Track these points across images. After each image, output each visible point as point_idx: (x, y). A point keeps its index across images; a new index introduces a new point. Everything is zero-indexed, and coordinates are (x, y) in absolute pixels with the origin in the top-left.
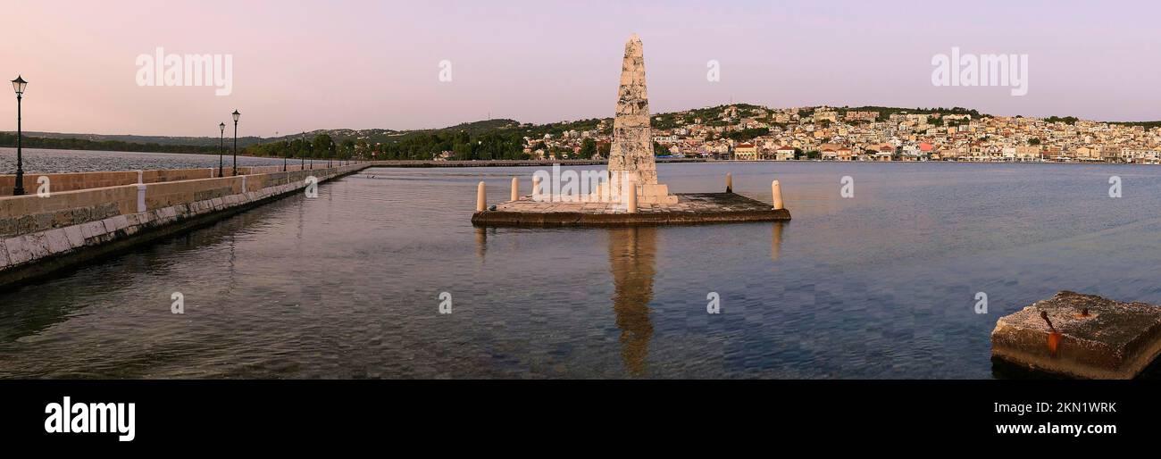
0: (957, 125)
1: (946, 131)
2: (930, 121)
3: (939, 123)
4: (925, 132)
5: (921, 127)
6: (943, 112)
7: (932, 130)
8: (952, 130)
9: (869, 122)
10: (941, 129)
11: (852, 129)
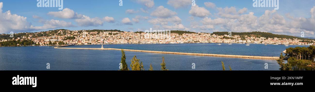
0: (115, 35)
1: (112, 37)
2: (109, 34)
3: (111, 34)
4: (108, 37)
5: (107, 36)
6: (112, 31)
7: (110, 36)
8: (114, 36)
9: (96, 35)
10: (111, 36)
11: (93, 36)
